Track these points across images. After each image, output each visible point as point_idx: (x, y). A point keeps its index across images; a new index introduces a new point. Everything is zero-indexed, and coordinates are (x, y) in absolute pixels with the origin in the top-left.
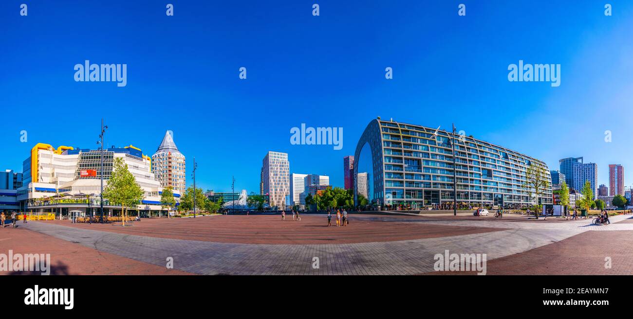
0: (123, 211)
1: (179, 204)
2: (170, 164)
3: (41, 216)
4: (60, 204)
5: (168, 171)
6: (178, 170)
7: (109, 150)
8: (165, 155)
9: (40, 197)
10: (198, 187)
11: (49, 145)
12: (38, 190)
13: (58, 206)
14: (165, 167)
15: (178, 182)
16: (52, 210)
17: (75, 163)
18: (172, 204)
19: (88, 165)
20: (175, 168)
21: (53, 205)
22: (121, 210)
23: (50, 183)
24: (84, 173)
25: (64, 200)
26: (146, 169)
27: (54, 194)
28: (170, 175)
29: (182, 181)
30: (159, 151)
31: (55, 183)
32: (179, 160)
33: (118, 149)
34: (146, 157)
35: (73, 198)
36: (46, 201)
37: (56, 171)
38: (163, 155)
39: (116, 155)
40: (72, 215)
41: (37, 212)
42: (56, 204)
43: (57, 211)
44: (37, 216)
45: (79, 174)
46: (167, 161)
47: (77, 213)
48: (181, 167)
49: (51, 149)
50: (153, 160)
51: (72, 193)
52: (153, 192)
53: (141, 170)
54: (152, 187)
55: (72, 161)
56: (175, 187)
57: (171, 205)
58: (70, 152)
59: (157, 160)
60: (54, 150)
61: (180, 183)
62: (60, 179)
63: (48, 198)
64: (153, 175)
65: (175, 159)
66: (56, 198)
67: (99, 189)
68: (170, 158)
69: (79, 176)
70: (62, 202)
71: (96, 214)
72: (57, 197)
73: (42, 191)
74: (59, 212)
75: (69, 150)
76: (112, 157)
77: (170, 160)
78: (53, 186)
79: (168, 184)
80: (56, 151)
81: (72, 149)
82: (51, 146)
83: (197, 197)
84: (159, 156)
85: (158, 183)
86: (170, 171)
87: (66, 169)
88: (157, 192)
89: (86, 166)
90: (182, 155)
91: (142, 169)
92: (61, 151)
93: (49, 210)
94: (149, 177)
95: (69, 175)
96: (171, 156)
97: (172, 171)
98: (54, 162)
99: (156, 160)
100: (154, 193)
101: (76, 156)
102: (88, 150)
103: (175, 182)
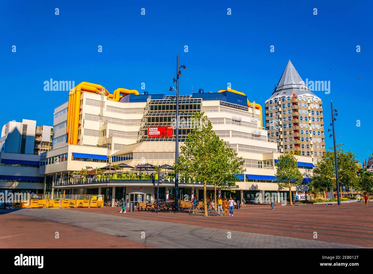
0: (216, 192)
1: (310, 180)
2: (296, 114)
3: (79, 201)
4: (113, 180)
5: (292, 125)
6: (310, 122)
7: (194, 95)
8: (286, 99)
9: (80, 169)
10: (343, 150)
11: (100, 86)
12: (77, 157)
13: (108, 184)
14: (287, 119)
15: (312, 143)
16: (100, 191)
17: (140, 116)
18: (297, 180)
19: (161, 118)
20: (304, 119)
21: (101, 182)
22: (214, 191)
23: (98, 146)
24: (154, 131)
25: (119, 175)
26: (252, 124)
27: (104, 165)
28: (296, 131)
29: (319, 140)
30: (277, 93)
31: (107, 146)
32: (311, 105)
33: (209, 93)
34: (254, 104)
35: (134, 172)
36: (91, 174)
37: (110, 127)
38: (283, 100)
39: (205, 103)
40: (132, 199)
41: (74, 194)
42: (107, 182)
43: (106, 192)
44: (73, 201)
45: (146, 132)
46: (290, 108)
47: (139, 196)
48: (315, 116)
49: (103, 92)
50: (267, 108)
51: (133, 163)
52: (265, 161)
53: (246, 126)
54: (263, 153)
55: (135, 113)
56: (306, 150)
57: (294, 182)
58: (133, 99)
59: (274, 108)
60: (107, 95)
61: (315, 144)
62: (115, 140)
63: (94, 171)
64: (265, 133)
65: (303, 105)
66: (107, 172)
67: (172, 158)
68: (295, 104)
69: (146, 136)
70: (115, 177)
71: (170, 198)
72: (108, 169)
73: (85, 160)
74: (111, 194)
75: (133, 94)
76: (199, 107)
77: (296, 107)
78: (103, 152)
79: (293, 146)
80: (110, 95)
81: (137, 93)
82: (103, 88)
83: (344, 168)
84: (276, 101)
85: (274, 146)
86: (296, 124)
87: (126, 125)
88: (271, 160)
89: (157, 121)
90: (315, 97)
91: (247, 124)
92: (118, 96)
93: (93, 191)
94: (259, 136)
95: (129, 135)
96: (296, 100)
97: (300, 125)
98: (107, 114)
99: (272, 109)
100: (267, 163)
101: (143, 105)
102: (161, 96)
103: (305, 143)
